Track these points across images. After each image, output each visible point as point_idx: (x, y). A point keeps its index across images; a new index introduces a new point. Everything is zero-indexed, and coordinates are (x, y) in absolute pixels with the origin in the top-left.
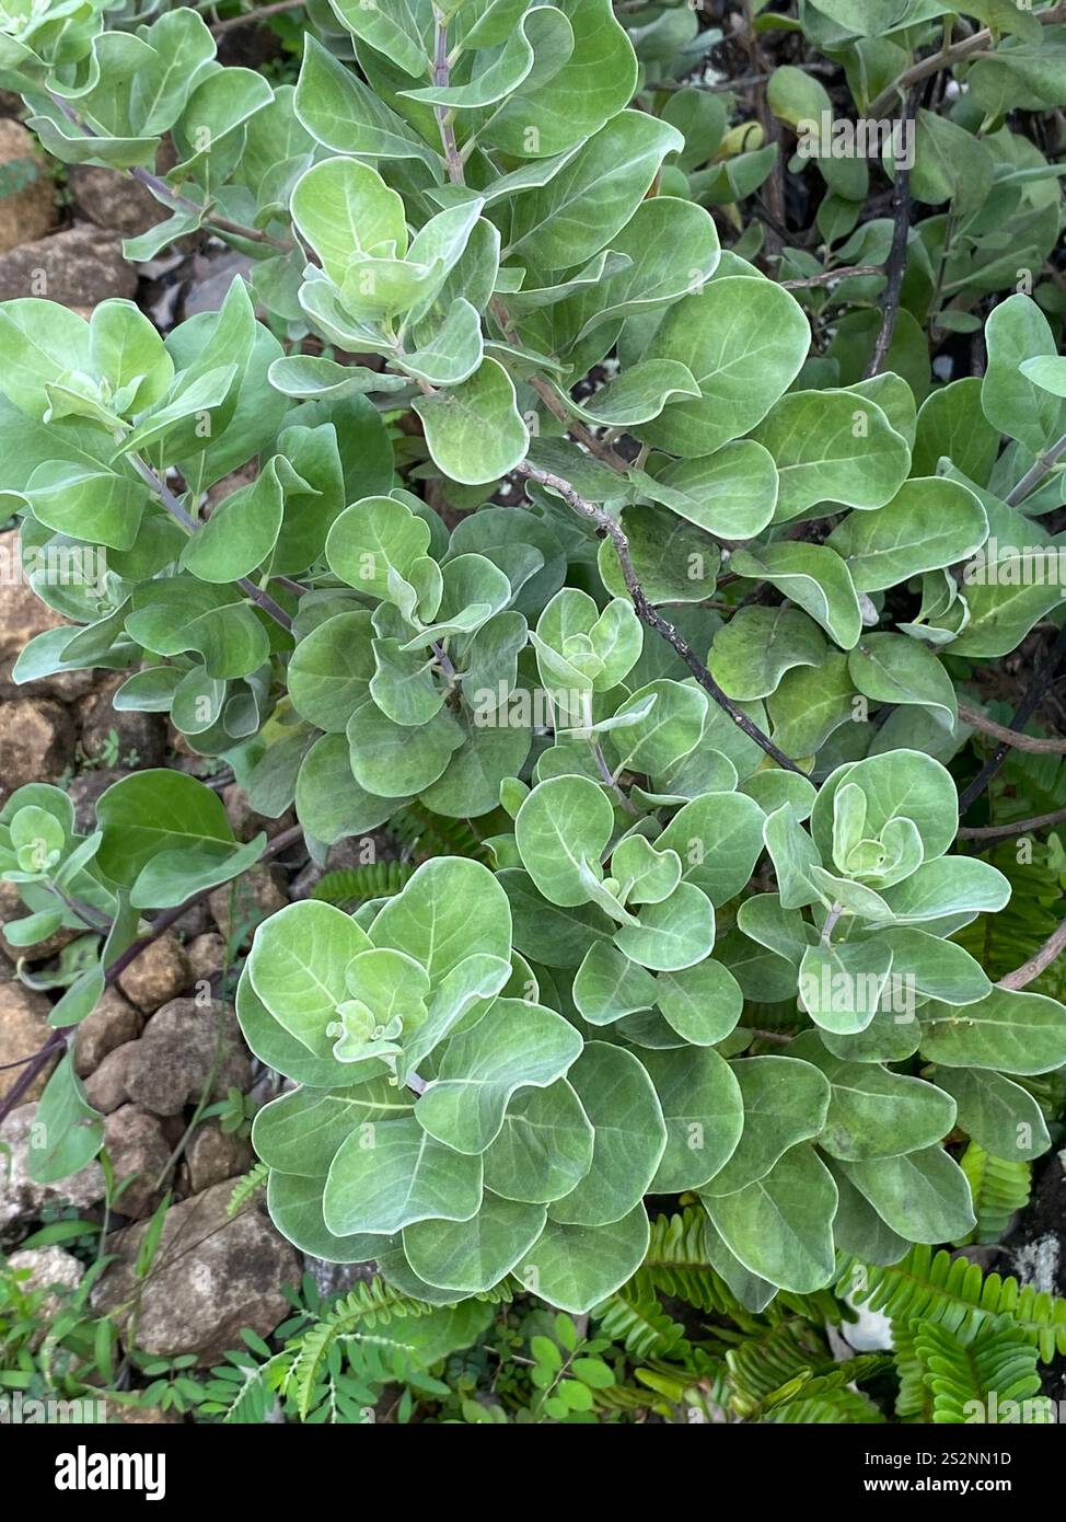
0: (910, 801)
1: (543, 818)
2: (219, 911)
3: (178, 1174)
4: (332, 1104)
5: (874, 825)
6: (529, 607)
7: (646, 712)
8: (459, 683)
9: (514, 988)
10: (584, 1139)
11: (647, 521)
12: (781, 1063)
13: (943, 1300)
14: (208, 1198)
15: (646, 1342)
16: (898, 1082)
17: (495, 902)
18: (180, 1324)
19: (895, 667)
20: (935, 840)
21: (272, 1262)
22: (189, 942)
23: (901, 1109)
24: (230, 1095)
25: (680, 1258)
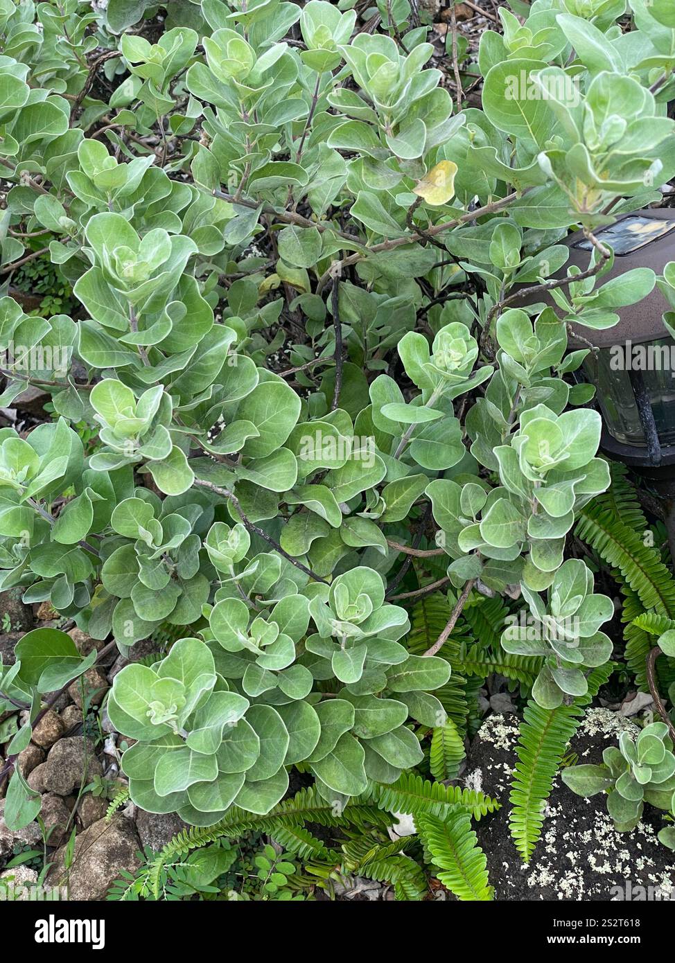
0: (365, 587)
1: (220, 617)
2: (74, 694)
3: (75, 822)
4: (152, 748)
5: (352, 598)
6: (201, 532)
7: (255, 568)
8: (175, 567)
9: (218, 687)
10: (255, 742)
11: (244, 488)
12: (333, 702)
13: (431, 802)
14: (94, 829)
15: (308, 853)
16: (383, 702)
17: (207, 654)
18: (89, 888)
19: (359, 531)
20: (377, 600)
21: (128, 852)
22: (61, 712)
23: (386, 713)
24: (94, 779)
25: (315, 806)
